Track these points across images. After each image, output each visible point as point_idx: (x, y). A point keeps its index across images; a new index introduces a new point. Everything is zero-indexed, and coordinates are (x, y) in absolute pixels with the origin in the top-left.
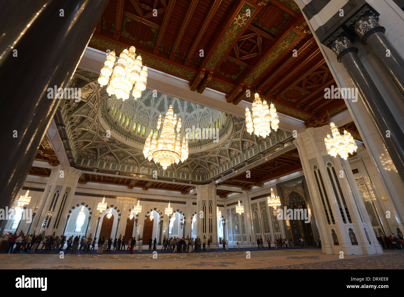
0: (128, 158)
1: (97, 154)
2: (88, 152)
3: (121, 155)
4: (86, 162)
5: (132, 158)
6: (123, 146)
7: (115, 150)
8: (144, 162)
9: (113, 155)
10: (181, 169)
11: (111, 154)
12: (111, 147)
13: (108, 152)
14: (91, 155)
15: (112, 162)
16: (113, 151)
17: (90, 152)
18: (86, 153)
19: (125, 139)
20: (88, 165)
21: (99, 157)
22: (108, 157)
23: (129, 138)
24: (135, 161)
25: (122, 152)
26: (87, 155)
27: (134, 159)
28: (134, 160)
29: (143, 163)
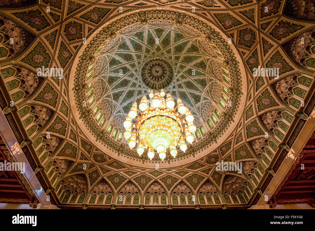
0: (126, 184)
1: (87, 185)
2: (77, 183)
3: (117, 180)
4: (74, 198)
5: (130, 182)
6: (116, 164)
7: (107, 173)
8: (147, 186)
9: (106, 183)
10: (203, 188)
11: (103, 181)
12: (102, 169)
13: (100, 178)
14: (80, 187)
15: (106, 193)
16: (105, 176)
17: (79, 183)
18: (74, 186)
19: (117, 154)
20: (76, 203)
21: (90, 188)
22: (101, 187)
23: (122, 152)
24: (136, 186)
25: (117, 175)
26: (76, 188)
27: (134, 184)
28: (133, 186)
29: (146, 188)
